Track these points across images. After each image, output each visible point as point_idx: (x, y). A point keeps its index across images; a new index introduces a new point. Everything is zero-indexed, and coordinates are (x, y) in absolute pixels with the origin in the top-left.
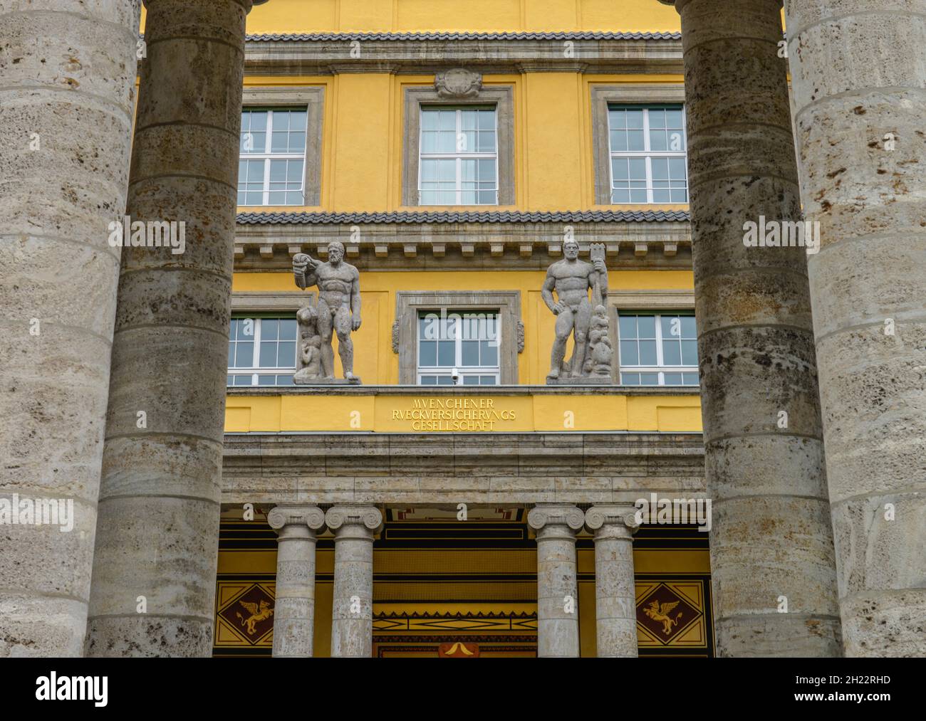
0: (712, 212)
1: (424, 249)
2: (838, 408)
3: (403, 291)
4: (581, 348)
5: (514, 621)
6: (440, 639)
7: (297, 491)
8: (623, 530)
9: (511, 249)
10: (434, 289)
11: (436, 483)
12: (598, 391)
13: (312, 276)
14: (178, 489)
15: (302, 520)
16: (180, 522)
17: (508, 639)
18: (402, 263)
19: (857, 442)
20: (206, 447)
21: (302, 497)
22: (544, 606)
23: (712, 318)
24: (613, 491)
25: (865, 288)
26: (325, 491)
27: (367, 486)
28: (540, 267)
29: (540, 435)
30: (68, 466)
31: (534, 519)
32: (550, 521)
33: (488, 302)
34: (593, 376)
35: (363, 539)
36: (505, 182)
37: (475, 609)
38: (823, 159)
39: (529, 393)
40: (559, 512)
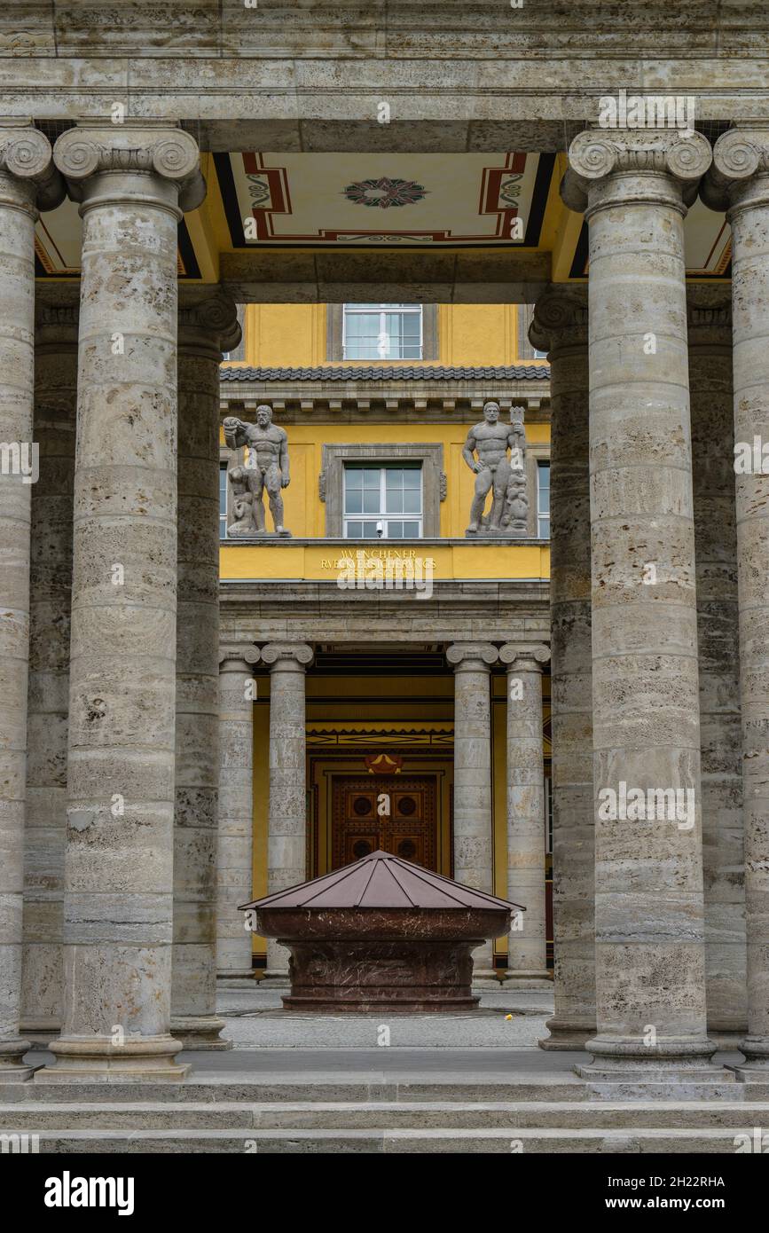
0: (565, 519)
1: (349, 405)
2: (600, 700)
3: (329, 443)
4: (499, 504)
5: (434, 737)
6: (366, 751)
7: (235, 631)
8: (534, 664)
9: (435, 404)
10: (359, 442)
11: (362, 624)
12: (513, 543)
13: (242, 437)
14: (191, 708)
15: (240, 656)
16: (195, 729)
17: (429, 751)
18: (327, 417)
19: (608, 719)
20: (208, 681)
21: (239, 636)
22: (460, 726)
23: (560, 594)
24: (525, 630)
25: (619, 633)
26: (260, 631)
27: (298, 627)
28: (463, 420)
29: (458, 583)
30: (160, 733)
31: (453, 655)
32: (467, 656)
33: (411, 454)
34: (510, 529)
35: (296, 672)
36: (429, 337)
37: (398, 727)
38: (602, 555)
39: (449, 545)
40: (476, 649)
